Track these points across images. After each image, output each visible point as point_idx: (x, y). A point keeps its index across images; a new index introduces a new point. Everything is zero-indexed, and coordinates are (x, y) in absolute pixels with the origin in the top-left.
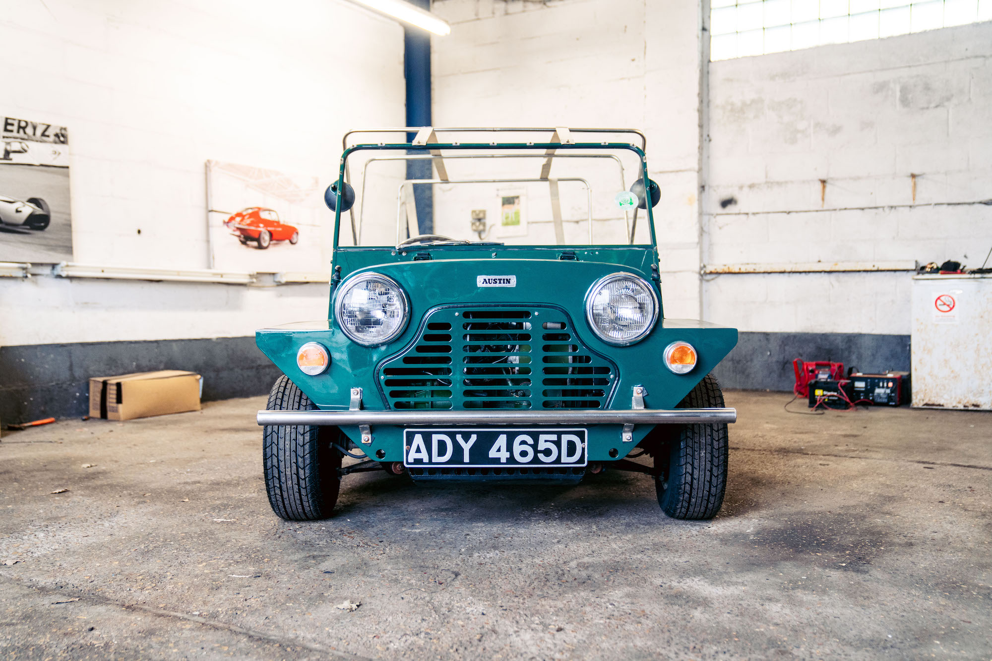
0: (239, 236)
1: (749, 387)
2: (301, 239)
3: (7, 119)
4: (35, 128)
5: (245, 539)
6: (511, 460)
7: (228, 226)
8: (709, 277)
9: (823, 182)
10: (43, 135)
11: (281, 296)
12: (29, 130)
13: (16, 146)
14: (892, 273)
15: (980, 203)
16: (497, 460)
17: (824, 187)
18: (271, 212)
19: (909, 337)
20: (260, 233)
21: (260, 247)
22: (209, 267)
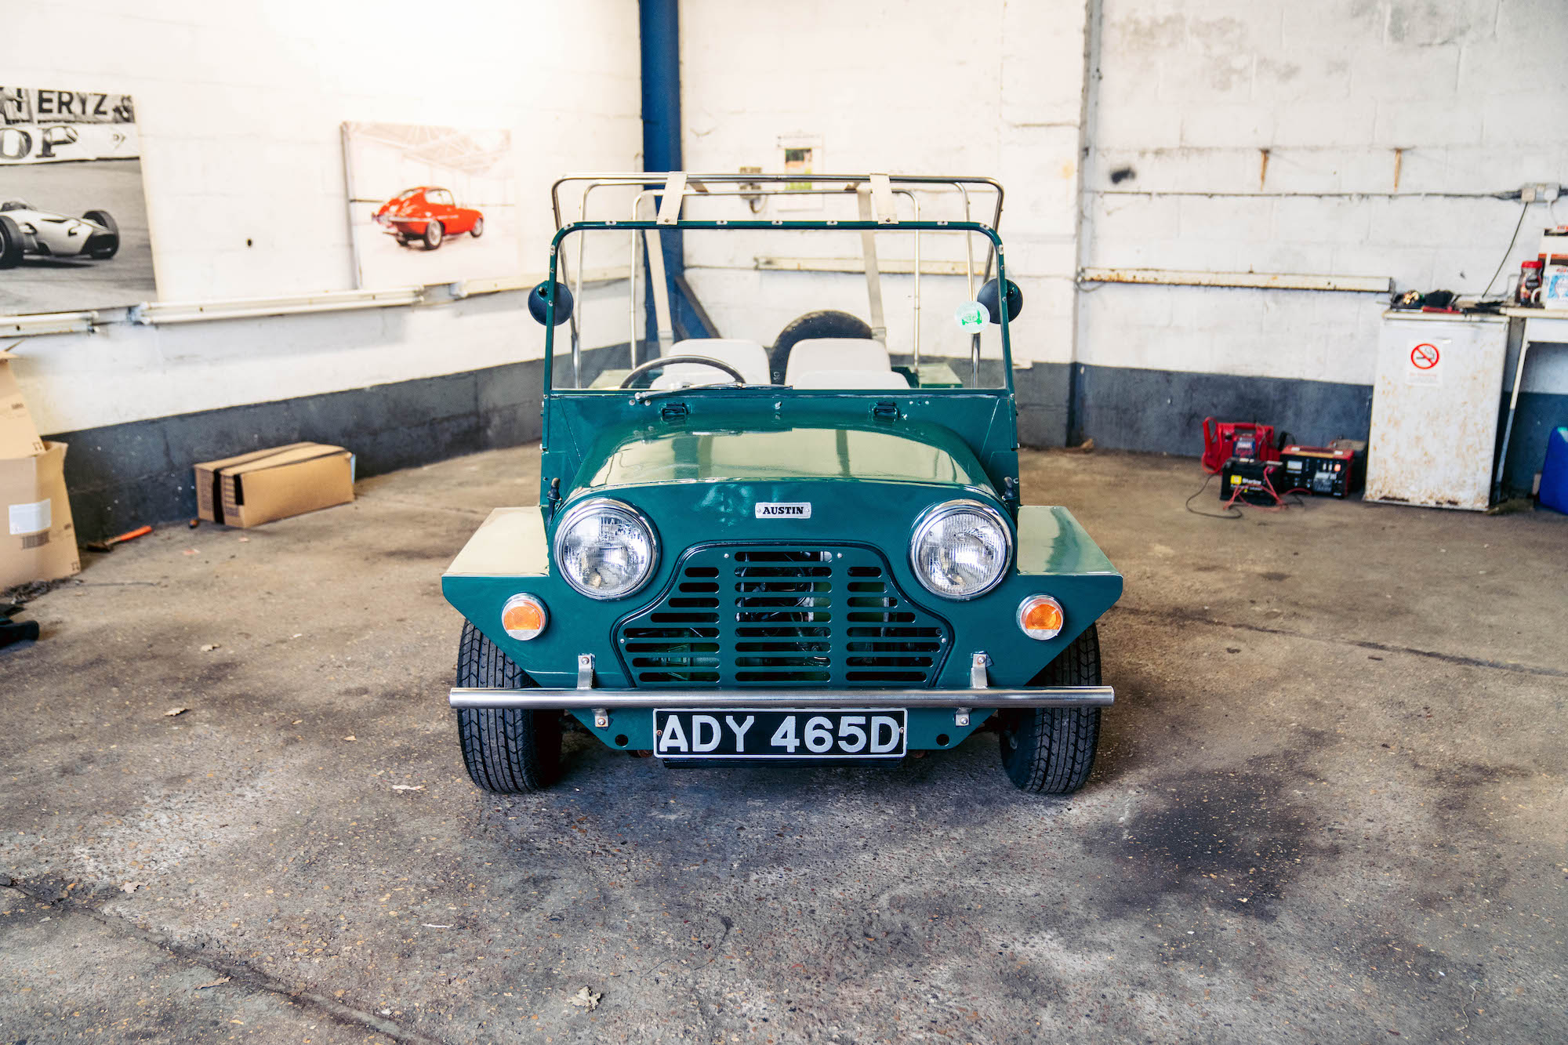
0: (396, 235)
1: (1139, 447)
2: (489, 228)
3: (41, 92)
4: (83, 102)
5: (438, 837)
6: (802, 748)
7: (378, 221)
8: (1088, 286)
9: (1266, 152)
10: (97, 111)
11: (461, 314)
12: (76, 107)
13: (58, 134)
14: (1354, 294)
15: (1493, 196)
16: (782, 750)
17: (1266, 159)
18: (442, 193)
19: (1371, 388)
20: (427, 226)
21: (428, 247)
22: (355, 287)
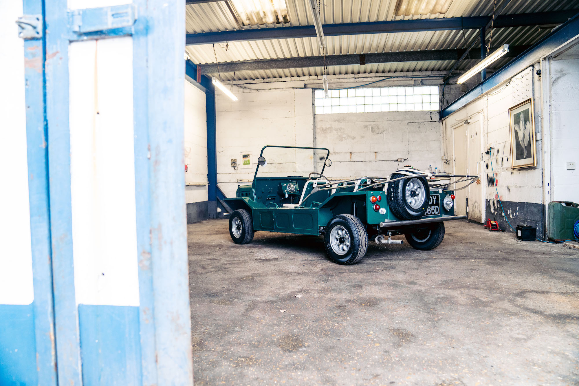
9: (351, 153)
15: (393, 161)
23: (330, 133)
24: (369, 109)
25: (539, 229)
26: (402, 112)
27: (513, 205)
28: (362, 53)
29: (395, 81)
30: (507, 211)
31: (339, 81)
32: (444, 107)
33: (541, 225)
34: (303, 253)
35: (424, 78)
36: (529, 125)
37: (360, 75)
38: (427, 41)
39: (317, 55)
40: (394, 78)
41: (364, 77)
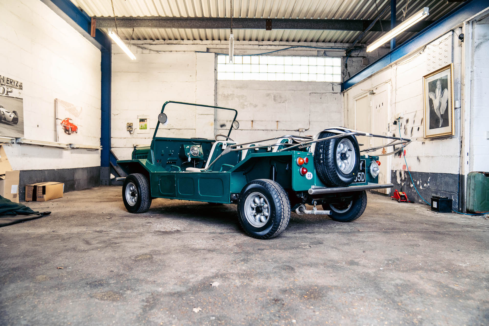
0: (64, 129)
3: (7, 78)
4: (14, 83)
7: (61, 125)
9: (252, 121)
10: (16, 86)
13: (9, 90)
15: (294, 131)
18: (71, 120)
20: (69, 128)
21: (69, 134)
22: (56, 141)
23: (232, 99)
24: (272, 78)
25: (455, 200)
26: (305, 82)
27: (424, 176)
28: (269, 18)
29: (299, 50)
30: (416, 183)
31: (242, 47)
32: (345, 80)
33: (457, 196)
34: (209, 223)
35: (327, 50)
36: (447, 92)
37: (264, 43)
38: (335, 9)
39: (223, 17)
40: (298, 47)
41: (268, 44)
